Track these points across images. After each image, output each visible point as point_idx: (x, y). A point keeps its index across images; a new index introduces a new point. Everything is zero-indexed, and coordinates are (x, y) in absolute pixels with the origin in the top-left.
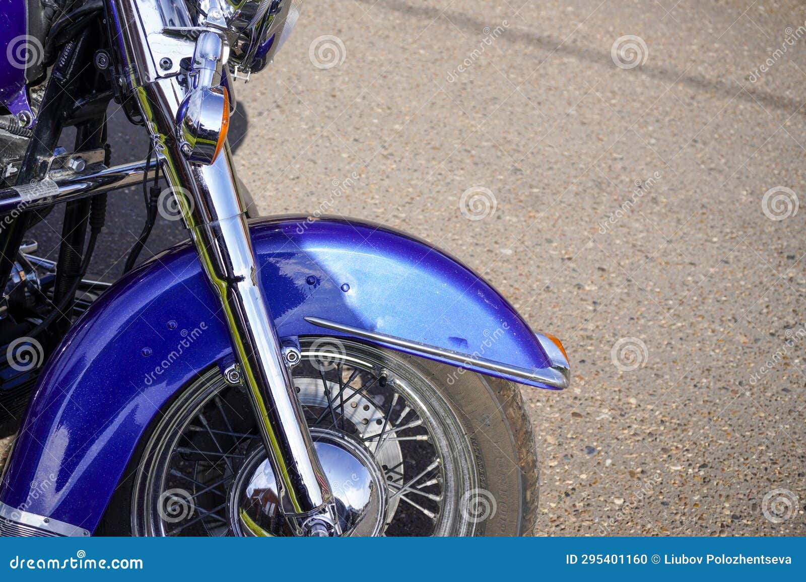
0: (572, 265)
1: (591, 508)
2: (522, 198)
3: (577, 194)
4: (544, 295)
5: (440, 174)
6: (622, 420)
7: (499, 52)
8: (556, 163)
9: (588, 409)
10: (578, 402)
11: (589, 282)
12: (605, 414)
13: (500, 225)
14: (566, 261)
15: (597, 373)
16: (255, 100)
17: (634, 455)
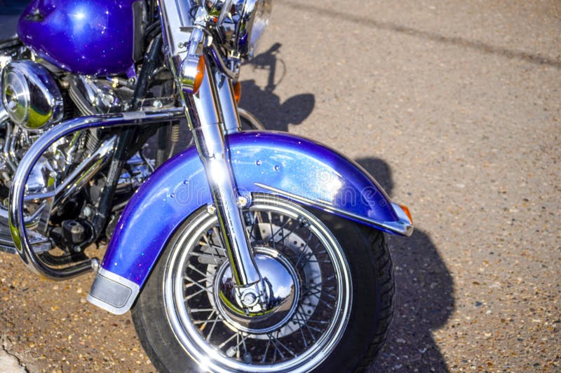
0: (505, 196)
1: (467, 336)
2: (483, 154)
3: (524, 153)
4: (478, 213)
5: (430, 138)
6: (508, 289)
7: (498, 64)
8: (516, 134)
9: (485, 281)
10: (480, 276)
11: (514, 207)
12: (497, 285)
13: (461, 171)
14: (501, 194)
15: (500, 260)
16: (323, 93)
17: (509, 310)
